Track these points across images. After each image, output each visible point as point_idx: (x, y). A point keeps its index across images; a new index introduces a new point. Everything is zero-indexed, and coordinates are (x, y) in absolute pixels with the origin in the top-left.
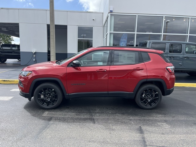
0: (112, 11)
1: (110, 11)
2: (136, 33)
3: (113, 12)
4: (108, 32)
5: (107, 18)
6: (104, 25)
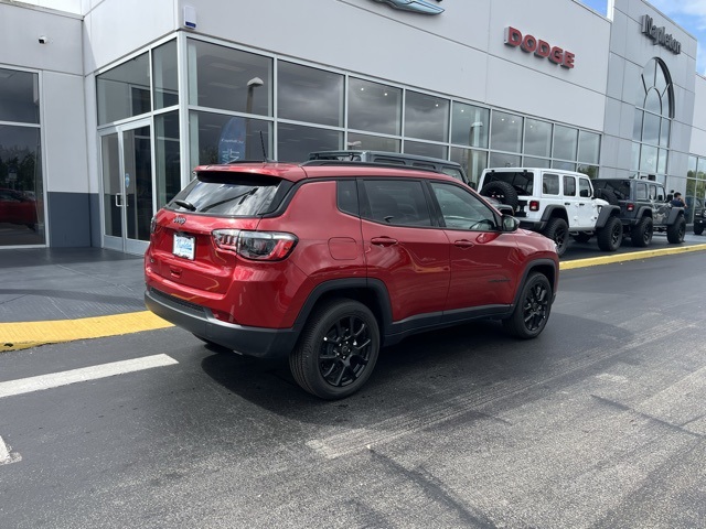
0: (194, 25)
1: (187, 23)
2: (276, 120)
3: (196, 29)
4: (182, 107)
5: (149, 48)
6: (101, 72)
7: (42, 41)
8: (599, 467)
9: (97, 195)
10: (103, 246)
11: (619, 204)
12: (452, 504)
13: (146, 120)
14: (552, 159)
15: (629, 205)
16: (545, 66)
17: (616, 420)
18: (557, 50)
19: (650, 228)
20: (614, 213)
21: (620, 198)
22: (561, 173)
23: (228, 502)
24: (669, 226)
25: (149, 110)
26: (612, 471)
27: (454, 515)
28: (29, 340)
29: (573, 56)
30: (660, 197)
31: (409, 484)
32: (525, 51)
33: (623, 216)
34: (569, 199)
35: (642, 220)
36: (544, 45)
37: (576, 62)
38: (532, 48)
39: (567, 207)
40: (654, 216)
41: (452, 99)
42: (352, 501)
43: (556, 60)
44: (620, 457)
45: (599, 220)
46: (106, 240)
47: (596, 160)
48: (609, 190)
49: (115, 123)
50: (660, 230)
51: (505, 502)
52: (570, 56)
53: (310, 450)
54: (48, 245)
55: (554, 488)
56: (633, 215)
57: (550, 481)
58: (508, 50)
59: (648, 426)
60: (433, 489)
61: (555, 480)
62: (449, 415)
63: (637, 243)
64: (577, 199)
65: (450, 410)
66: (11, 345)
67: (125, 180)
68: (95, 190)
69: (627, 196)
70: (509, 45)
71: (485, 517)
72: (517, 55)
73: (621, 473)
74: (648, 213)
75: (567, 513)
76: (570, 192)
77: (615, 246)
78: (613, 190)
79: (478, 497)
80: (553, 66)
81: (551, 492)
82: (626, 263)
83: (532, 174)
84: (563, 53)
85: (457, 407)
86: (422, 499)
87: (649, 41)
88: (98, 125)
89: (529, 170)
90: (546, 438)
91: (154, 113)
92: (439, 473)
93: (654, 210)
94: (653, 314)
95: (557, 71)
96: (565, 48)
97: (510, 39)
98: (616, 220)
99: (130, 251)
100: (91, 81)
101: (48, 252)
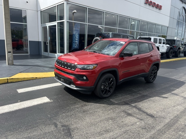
2: (87, 24)
3: (69, 1)
4: (65, 20)
5: (56, 5)
6: (42, 10)
7: (27, 2)
8: (174, 106)
9: (41, 42)
10: (42, 54)
11: (172, 46)
12: (144, 112)
13: (55, 23)
14: (155, 34)
15: (175, 46)
16: (154, 9)
17: (176, 97)
18: (158, 5)
19: (180, 52)
20: (171, 48)
21: (172, 44)
22: (158, 38)
23: (98, 110)
24: (184, 52)
25: (56, 21)
26: (177, 107)
27: (145, 114)
28: (40, 77)
29: (162, 6)
30: (183, 44)
31: (134, 108)
32: (149, 5)
33: (173, 49)
34: (160, 45)
35: (178, 50)
36: (155, 3)
37: (163, 8)
38: (151, 4)
39: (159, 47)
40: (181, 49)
41: (130, 18)
42: (123, 111)
43: (157, 7)
44: (178, 105)
45: (167, 50)
46: (43, 53)
47: (166, 34)
48: (169, 42)
49: (46, 24)
50: (182, 53)
51: (155, 112)
52: (161, 6)
53: (111, 101)
54: (29, 54)
55: (165, 110)
56: (175, 49)
57: (164, 109)
58: (145, 5)
59: (183, 99)
60: (139, 109)
61: (165, 109)
62: (139, 95)
63: (176, 56)
64: (162, 45)
65: (139, 94)
66: (37, 78)
67: (49, 38)
68: (40, 40)
69: (174, 44)
70: (146, 3)
71: (152, 115)
72: (147, 6)
73: (179, 108)
74: (179, 48)
75: (168, 115)
76: (160, 43)
77: (171, 57)
78: (170, 42)
79: (150, 111)
80: (156, 9)
81: (164, 111)
82: (173, 61)
83: (151, 38)
84: (159, 6)
85: (140, 94)
86: (138, 111)
87: (181, 2)
88: (41, 24)
89: (150, 37)
90: (161, 101)
91: (57, 22)
92: (140, 107)
93: (181, 47)
94: (182, 74)
95: (158, 10)
96: (160, 4)
97: (146, 2)
98: (172, 50)
99: (50, 56)
100: (39, 12)
101: (29, 56)
